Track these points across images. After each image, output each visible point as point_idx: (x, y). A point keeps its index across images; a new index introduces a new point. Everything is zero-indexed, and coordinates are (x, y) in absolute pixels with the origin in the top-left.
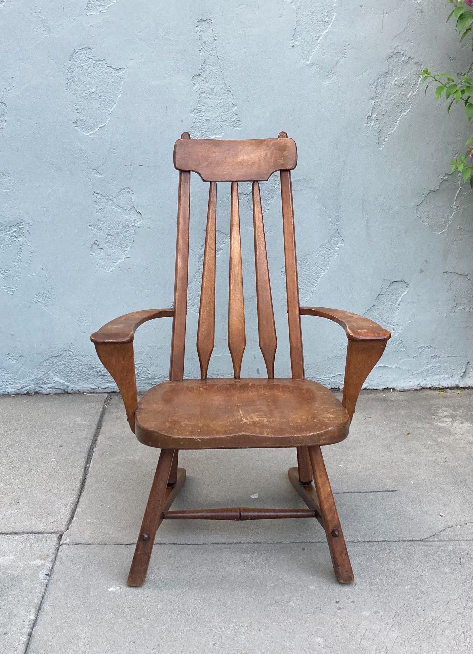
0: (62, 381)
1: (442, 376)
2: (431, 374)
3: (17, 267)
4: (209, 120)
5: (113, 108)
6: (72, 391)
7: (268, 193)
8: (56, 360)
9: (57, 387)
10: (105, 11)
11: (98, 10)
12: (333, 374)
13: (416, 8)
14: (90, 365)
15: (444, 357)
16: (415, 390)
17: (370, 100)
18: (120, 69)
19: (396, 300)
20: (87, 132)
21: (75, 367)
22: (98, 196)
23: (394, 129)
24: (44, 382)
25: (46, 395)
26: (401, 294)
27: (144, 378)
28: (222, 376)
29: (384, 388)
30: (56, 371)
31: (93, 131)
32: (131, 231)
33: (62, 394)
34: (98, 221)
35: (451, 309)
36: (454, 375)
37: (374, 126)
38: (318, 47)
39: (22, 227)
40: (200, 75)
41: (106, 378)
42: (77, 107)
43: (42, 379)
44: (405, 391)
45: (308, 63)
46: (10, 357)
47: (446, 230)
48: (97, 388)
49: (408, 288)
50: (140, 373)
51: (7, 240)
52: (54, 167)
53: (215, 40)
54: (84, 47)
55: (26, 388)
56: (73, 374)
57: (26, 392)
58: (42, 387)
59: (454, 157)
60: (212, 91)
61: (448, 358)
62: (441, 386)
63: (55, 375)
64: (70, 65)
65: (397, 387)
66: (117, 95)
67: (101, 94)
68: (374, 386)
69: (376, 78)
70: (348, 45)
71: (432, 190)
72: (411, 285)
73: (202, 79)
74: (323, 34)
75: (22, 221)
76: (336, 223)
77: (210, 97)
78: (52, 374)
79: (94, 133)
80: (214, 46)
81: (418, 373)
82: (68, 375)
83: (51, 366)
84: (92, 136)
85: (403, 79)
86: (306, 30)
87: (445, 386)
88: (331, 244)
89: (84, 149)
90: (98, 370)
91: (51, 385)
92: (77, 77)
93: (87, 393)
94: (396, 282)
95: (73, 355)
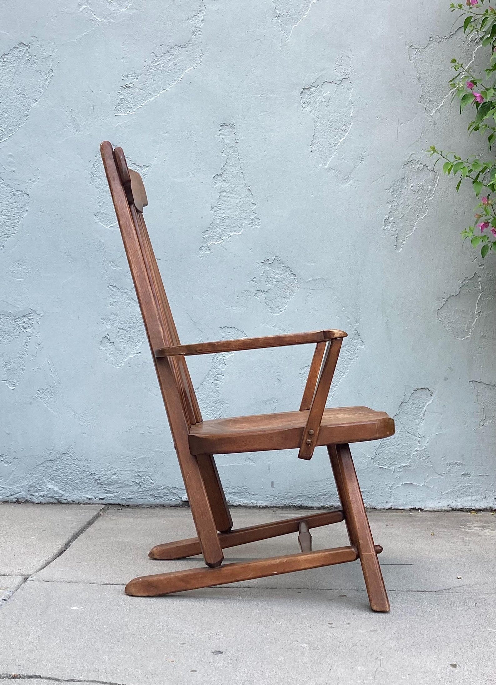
0: (56, 489)
1: (474, 498)
2: (462, 495)
3: (21, 360)
4: (228, 217)
6: (66, 500)
7: (286, 291)
8: (52, 464)
9: (50, 496)
10: (133, 113)
11: (126, 111)
13: (429, 121)
14: (89, 471)
15: (475, 476)
17: (387, 204)
18: (144, 166)
19: (420, 410)
20: (107, 225)
21: (72, 473)
23: (411, 232)
24: (36, 489)
25: (37, 504)
26: (426, 403)
27: (146, 488)
28: (233, 489)
29: (411, 509)
30: (50, 477)
31: (113, 224)
33: (55, 503)
35: (480, 422)
36: (487, 497)
37: (391, 229)
38: (335, 153)
39: (32, 317)
40: (221, 175)
41: (105, 488)
42: (99, 200)
43: (34, 486)
44: (434, 511)
45: (326, 167)
46: (2, 459)
47: (470, 336)
48: (94, 498)
49: (433, 397)
50: (142, 483)
51: (15, 331)
52: (71, 258)
53: (237, 143)
55: (15, 496)
56: (69, 482)
57: (16, 499)
58: (33, 495)
59: (473, 261)
60: (233, 190)
61: (479, 477)
62: (473, 508)
63: (49, 482)
64: (96, 160)
65: (425, 507)
68: (400, 506)
69: (393, 184)
70: (365, 152)
71: (452, 294)
72: (436, 393)
73: (223, 178)
74: (340, 141)
75: (33, 312)
76: (356, 324)
77: (230, 195)
78: (45, 481)
79: (114, 226)
80: (236, 149)
81: (447, 493)
82: (63, 483)
83: (46, 471)
84: (112, 229)
85: (419, 185)
86: (324, 137)
87: (477, 507)
88: (351, 346)
89: (103, 241)
90: (96, 477)
91: (43, 493)
92: (101, 173)
93: (82, 503)
94: (420, 390)
95: (71, 459)
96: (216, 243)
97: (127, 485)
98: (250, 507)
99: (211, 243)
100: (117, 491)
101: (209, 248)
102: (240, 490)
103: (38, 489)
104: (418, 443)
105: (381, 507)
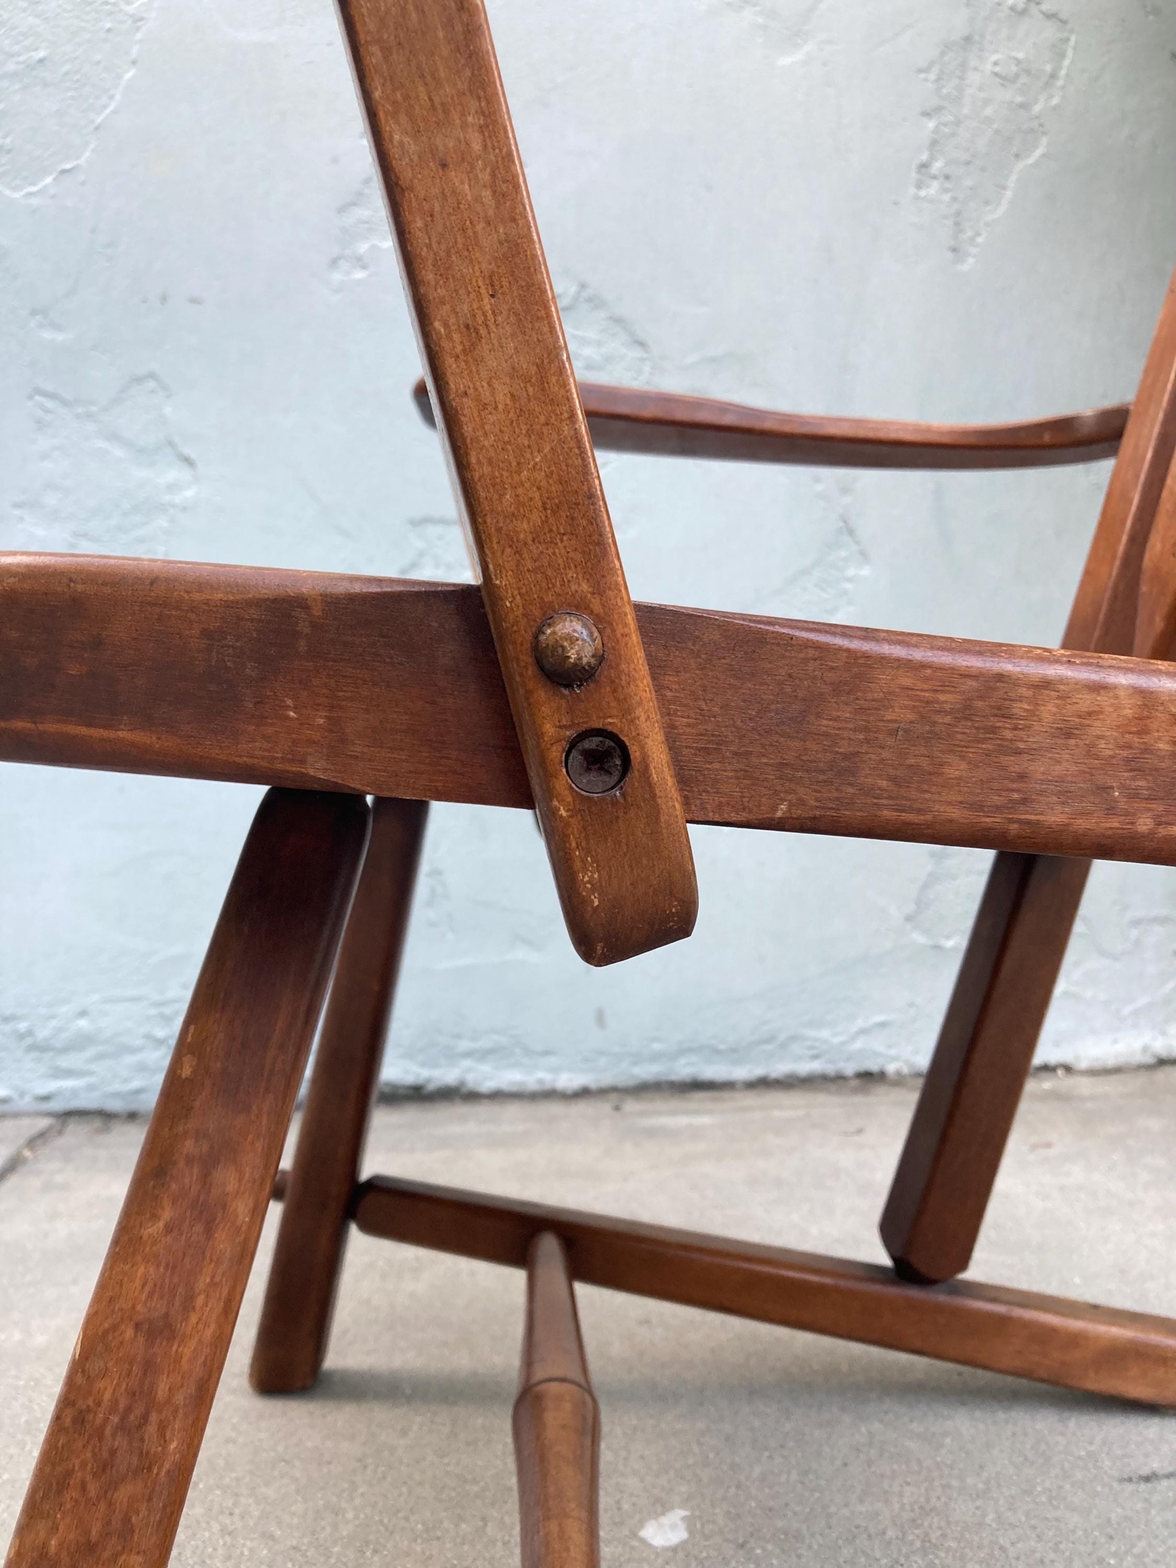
5: (108, 110)
12: (860, 1023)
16: (1139, 1067)
17: (925, 118)
20: (16, 188)
22: (48, 405)
23: (999, 208)
31: (35, 184)
34: (45, 488)
37: (939, 198)
41: (53, 1060)
48: (16, 1096)
65: (1079, 1060)
66: (119, 71)
67: (67, 67)
69: (938, 53)
76: (842, 498)
79: (38, 192)
81: (1136, 1012)
84: (34, 201)
85: (1016, 59)
88: (829, 570)
100: (92, 1067)
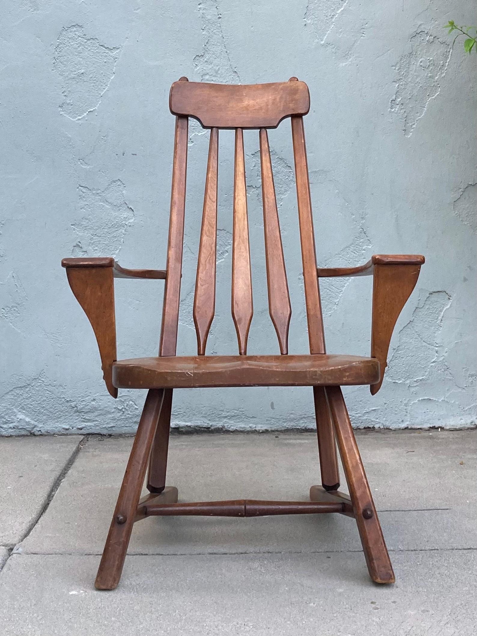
0: (27, 419)
5: (105, 90)
6: (40, 432)
7: (281, 186)
8: (22, 391)
9: (21, 427)
12: (367, 410)
14: (64, 398)
16: (468, 429)
17: (394, 83)
18: (114, 48)
19: (437, 316)
20: (74, 117)
21: (46, 400)
22: (84, 191)
23: (421, 115)
24: (5, 420)
25: (7, 437)
26: (443, 307)
27: (130, 415)
29: (430, 427)
30: (21, 407)
31: (80, 116)
32: (120, 230)
33: (27, 436)
34: (82, 219)
37: (399, 112)
38: (333, 26)
40: (202, 56)
41: (83, 416)
42: (64, 89)
44: (456, 430)
45: (322, 42)
49: (451, 301)
50: (125, 409)
53: (220, 18)
54: (73, 24)
56: (42, 410)
58: (2, 427)
60: (217, 72)
63: (20, 411)
64: (58, 43)
66: (109, 76)
67: (91, 76)
68: (417, 424)
69: (399, 59)
70: (367, 24)
71: (470, 183)
72: (454, 296)
73: (205, 59)
74: (338, 12)
76: (361, 221)
78: (15, 410)
79: (82, 118)
80: (219, 25)
81: (470, 408)
82: (36, 412)
83: (15, 400)
84: (80, 122)
85: (429, 60)
86: (320, 8)
88: (356, 246)
89: (70, 136)
90: (73, 404)
91: (14, 424)
92: (65, 57)
93: (58, 435)
94: (436, 293)
95: (43, 385)
96: (200, 134)
97: (110, 413)
98: (248, 432)
99: (193, 134)
100: (97, 419)
101: (192, 140)
102: (237, 413)
103: (7, 420)
104: (435, 353)
105: (396, 427)
